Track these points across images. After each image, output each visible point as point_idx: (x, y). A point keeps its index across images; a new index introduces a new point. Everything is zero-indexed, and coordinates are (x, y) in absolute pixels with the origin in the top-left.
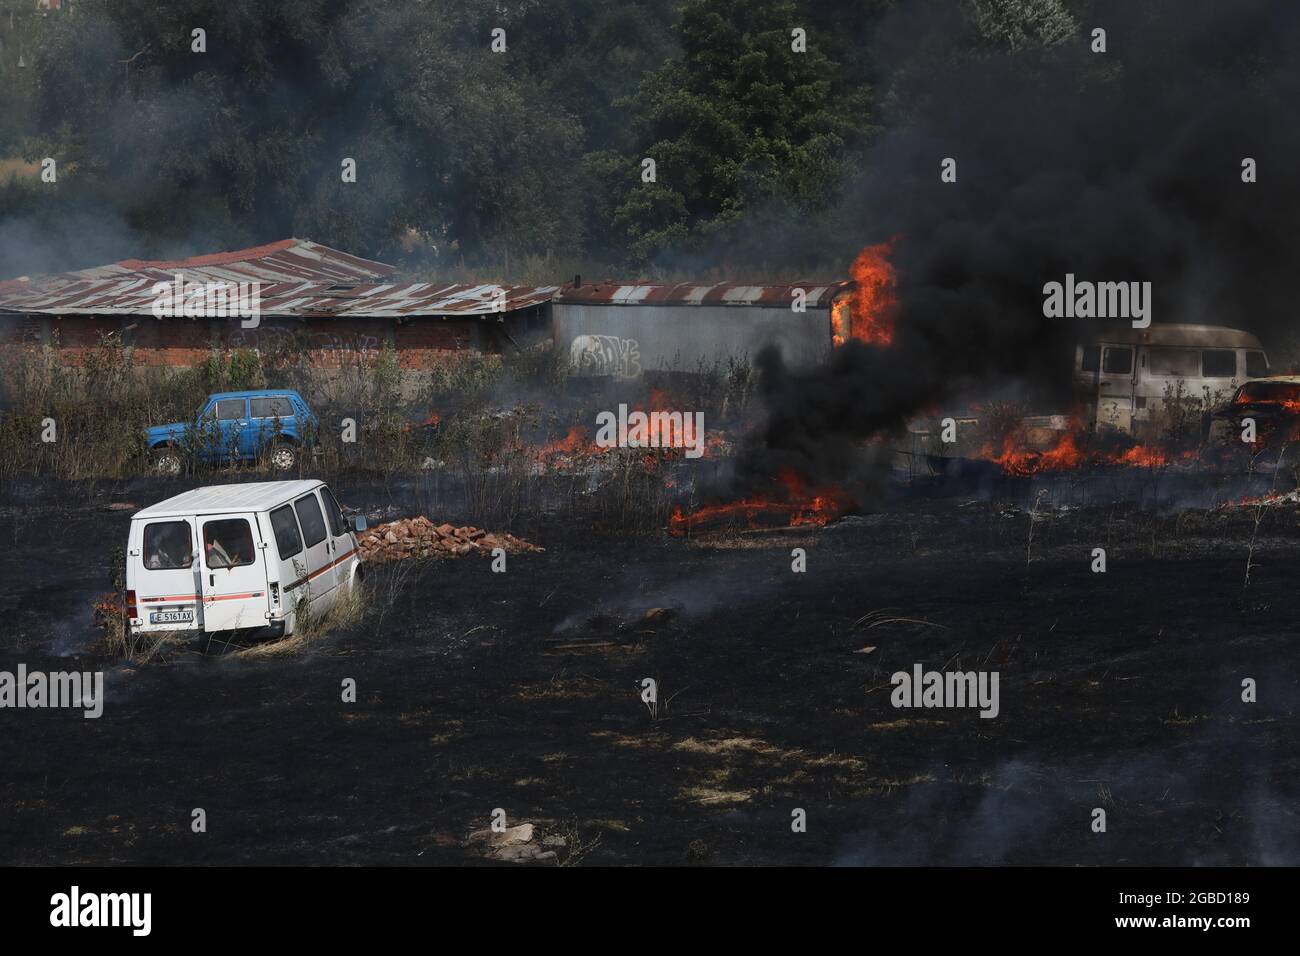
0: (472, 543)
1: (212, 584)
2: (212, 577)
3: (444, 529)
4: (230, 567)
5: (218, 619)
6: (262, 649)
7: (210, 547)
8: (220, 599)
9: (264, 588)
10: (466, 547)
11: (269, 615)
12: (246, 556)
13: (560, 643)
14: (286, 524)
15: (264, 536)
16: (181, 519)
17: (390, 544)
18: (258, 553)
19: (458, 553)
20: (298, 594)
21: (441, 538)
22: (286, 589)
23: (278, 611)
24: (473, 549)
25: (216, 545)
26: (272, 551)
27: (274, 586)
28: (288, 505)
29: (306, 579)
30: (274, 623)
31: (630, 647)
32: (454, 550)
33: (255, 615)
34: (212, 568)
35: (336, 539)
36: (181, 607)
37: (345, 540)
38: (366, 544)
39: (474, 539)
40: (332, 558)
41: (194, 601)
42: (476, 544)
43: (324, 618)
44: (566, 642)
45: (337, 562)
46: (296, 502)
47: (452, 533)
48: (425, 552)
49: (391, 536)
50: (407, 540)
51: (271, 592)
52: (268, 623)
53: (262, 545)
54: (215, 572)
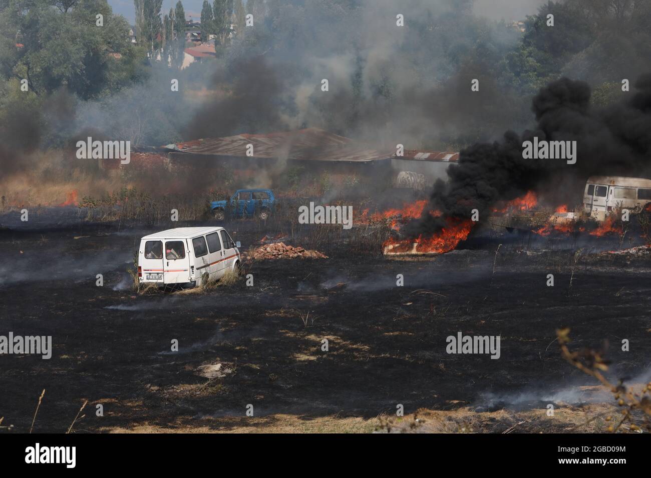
0: (299, 254)
1: (168, 266)
2: (168, 263)
3: (289, 247)
4: (175, 259)
5: (169, 279)
6: (187, 291)
7: (168, 251)
8: (170, 271)
9: (188, 268)
10: (296, 255)
11: (190, 278)
12: (182, 255)
13: (298, 295)
14: (200, 244)
15: (189, 248)
16: (159, 240)
17: (268, 252)
18: (187, 254)
19: (292, 257)
20: (203, 271)
21: (287, 251)
22: (198, 269)
23: (194, 277)
24: (298, 256)
25: (173, 251)
26: (192, 254)
27: (192, 267)
28: (203, 237)
29: (209, 265)
30: (191, 282)
31: (323, 298)
32: (291, 256)
33: (184, 278)
34: (168, 260)
35: (226, 250)
36: (158, 274)
37: (232, 251)
38: (259, 252)
39: (300, 252)
40: (223, 257)
41: (162, 272)
42: (301, 254)
43: (218, 281)
44: (301, 294)
45: (225, 259)
46: (206, 236)
47: (292, 249)
48: (280, 256)
49: (269, 249)
50: (274, 251)
51: (191, 270)
52: (189, 281)
53: (188, 251)
54: (169, 261)
